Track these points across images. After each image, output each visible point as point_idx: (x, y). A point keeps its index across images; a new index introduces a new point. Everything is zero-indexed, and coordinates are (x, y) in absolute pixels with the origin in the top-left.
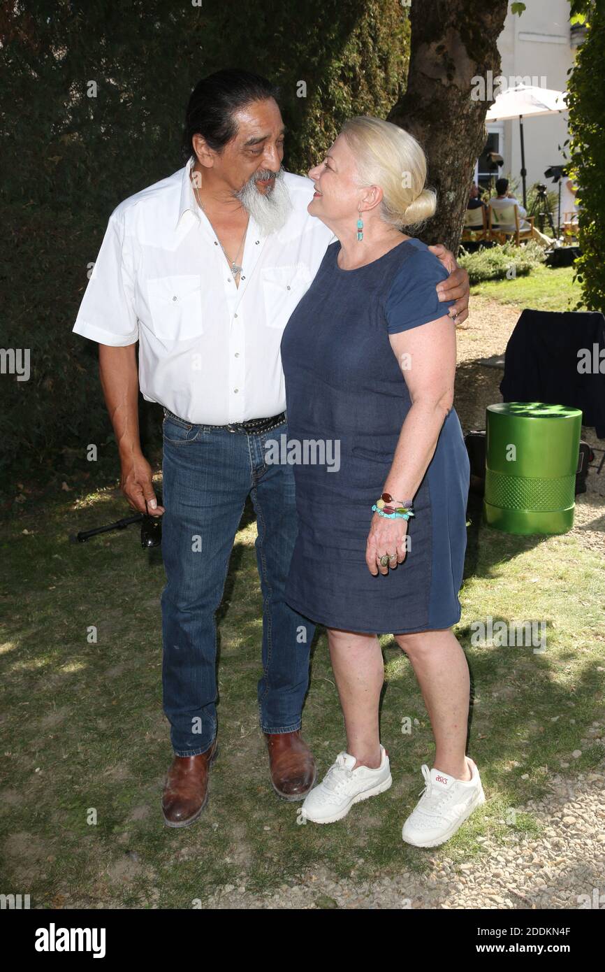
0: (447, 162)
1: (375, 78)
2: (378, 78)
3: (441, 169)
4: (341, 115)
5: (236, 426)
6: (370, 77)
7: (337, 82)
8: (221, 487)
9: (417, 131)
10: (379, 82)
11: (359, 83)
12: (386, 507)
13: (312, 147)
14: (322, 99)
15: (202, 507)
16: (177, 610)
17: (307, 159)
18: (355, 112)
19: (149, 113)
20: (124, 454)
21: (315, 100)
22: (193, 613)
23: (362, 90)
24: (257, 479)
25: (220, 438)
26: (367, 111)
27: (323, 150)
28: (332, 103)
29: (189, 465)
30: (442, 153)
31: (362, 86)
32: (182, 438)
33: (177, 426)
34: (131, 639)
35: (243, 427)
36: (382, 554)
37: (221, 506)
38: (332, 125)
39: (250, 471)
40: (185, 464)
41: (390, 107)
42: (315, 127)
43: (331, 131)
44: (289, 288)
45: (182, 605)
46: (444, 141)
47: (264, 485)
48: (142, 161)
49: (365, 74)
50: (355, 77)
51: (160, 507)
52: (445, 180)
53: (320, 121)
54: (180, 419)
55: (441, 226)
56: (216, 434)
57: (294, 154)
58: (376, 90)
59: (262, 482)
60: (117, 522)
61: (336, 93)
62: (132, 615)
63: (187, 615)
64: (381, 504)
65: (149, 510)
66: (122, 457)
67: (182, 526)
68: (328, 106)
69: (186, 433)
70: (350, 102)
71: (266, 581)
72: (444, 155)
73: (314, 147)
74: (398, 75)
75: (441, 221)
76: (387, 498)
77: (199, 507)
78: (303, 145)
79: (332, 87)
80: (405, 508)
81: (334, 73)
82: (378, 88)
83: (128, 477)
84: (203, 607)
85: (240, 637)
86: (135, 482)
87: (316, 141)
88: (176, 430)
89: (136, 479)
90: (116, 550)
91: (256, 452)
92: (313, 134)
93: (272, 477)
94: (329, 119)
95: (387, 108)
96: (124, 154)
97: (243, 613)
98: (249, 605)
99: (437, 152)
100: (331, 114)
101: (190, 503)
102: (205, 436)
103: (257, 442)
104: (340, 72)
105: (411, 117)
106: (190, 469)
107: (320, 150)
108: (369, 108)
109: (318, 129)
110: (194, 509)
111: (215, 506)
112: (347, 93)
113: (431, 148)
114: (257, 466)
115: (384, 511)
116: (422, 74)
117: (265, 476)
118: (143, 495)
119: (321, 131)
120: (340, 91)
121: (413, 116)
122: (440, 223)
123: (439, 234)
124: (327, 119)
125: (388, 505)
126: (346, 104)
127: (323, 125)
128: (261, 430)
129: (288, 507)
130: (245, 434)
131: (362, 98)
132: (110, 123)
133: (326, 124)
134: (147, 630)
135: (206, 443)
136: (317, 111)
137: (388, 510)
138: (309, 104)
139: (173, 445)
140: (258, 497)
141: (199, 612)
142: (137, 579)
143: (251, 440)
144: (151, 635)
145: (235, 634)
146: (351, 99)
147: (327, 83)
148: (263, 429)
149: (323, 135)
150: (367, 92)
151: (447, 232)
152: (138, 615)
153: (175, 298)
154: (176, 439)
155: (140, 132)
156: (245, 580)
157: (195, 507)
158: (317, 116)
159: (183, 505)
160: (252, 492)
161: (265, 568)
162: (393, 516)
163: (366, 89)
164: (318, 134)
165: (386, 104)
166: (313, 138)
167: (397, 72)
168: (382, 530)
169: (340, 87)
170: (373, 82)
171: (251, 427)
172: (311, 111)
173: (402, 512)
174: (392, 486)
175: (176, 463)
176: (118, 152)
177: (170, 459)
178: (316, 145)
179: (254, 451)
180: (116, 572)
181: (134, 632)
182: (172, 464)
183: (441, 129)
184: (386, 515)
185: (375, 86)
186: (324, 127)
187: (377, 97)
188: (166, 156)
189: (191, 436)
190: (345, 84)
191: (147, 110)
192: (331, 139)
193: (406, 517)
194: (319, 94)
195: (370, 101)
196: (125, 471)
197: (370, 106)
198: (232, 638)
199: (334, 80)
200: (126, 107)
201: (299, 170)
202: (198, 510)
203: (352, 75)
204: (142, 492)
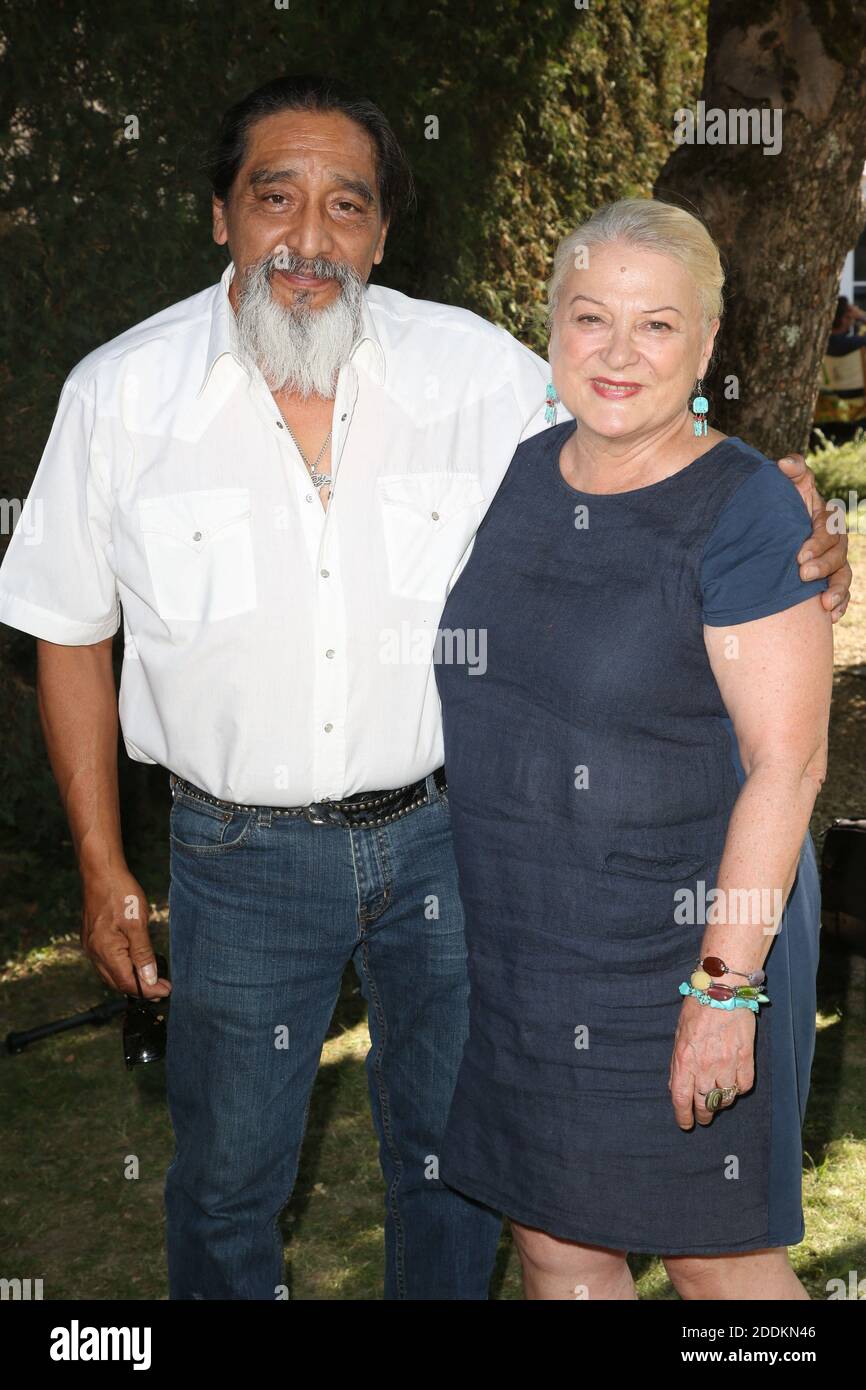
0: (782, 267)
1: (635, 97)
2: (642, 97)
3: (770, 281)
4: (566, 172)
5: (325, 808)
6: (623, 95)
7: (556, 106)
8: (295, 941)
9: (720, 205)
10: (643, 104)
11: (602, 107)
12: (714, 986)
13: (506, 237)
14: (526, 140)
15: (255, 986)
16: (200, 1211)
17: (494, 260)
18: (595, 165)
19: (173, 168)
20: (92, 869)
21: (512, 140)
22: (234, 1218)
23: (609, 120)
24: (369, 924)
25: (291, 838)
26: (619, 162)
27: (528, 241)
28: (547, 148)
29: (228, 898)
30: (771, 247)
31: (609, 113)
32: (212, 841)
33: (203, 814)
34: (110, 1270)
35: (342, 810)
36: (706, 1085)
37: (297, 982)
38: (547, 191)
39: (354, 906)
40: (218, 895)
41: (666, 154)
42: (510, 197)
43: (544, 203)
44: (435, 517)
45: (211, 1200)
46: (776, 224)
47: (383, 937)
48: (156, 266)
49: (615, 88)
50: (593, 97)
51: (162, 981)
52: (778, 301)
53: (523, 184)
54: (208, 797)
55: (769, 395)
56: (283, 828)
57: (468, 250)
58: (637, 122)
59: (380, 928)
60: (92, 1010)
61: (555, 128)
62: (115, 1217)
63: (221, 1225)
64: (702, 980)
65: (143, 986)
66: (87, 875)
67: (214, 1029)
68: (538, 154)
69: (219, 828)
70: (584, 145)
71: (391, 1145)
72: (775, 252)
73: (510, 236)
74: (684, 88)
75: (770, 385)
76: (714, 967)
77: (249, 986)
78: (487, 233)
79: (546, 115)
80: (753, 986)
81: (550, 88)
82: (642, 115)
83: (100, 918)
84: (254, 1204)
85: (344, 1266)
86: (113, 927)
87: (514, 224)
88: (198, 824)
89: (116, 922)
90: (87, 1071)
91: (368, 865)
92: (506, 210)
93: (402, 918)
94: (539, 179)
95: (660, 156)
96: (120, 250)
97: (350, 1211)
98: (365, 1194)
99: (761, 245)
100: (544, 170)
101: (230, 978)
102: (261, 833)
103: (370, 844)
104: (562, 86)
105: (707, 175)
106: (230, 906)
107: (522, 241)
108: (622, 157)
109: (517, 200)
110: (238, 990)
111: (283, 984)
112: (578, 128)
113: (749, 238)
114: (370, 894)
115: (710, 993)
116: (732, 89)
117: (389, 916)
118: (129, 956)
119: (525, 204)
120: (565, 124)
121: (713, 173)
122: (769, 389)
123: (765, 413)
124: (535, 179)
125: (718, 980)
126: (575, 149)
127: (527, 192)
128: (378, 817)
129: (437, 981)
130: (343, 826)
131: (609, 137)
132: (92, 190)
133: (533, 188)
134: (146, 1250)
135: (263, 849)
136: (516, 163)
137: (718, 993)
138: (499, 151)
139: (192, 854)
140: (371, 965)
141: (247, 1216)
142: (128, 1134)
143: (357, 839)
144: (154, 1262)
145: (333, 1259)
146: (586, 138)
147: (536, 107)
148: (382, 816)
149: (529, 211)
150: (619, 124)
151: (783, 408)
152: (128, 1216)
153: (198, 537)
154: (200, 838)
155: (153, 205)
156: (358, 1136)
157: (241, 986)
158: (515, 173)
159: (216, 982)
160: (359, 954)
161: (389, 1118)
162: (728, 1003)
163: (616, 118)
164: (518, 209)
165: (657, 149)
166: (508, 218)
167: (681, 83)
168: (708, 1035)
169: (564, 116)
170: (632, 104)
171: (358, 811)
172: (502, 163)
173: (746, 995)
174: (723, 942)
175: (200, 895)
176: (108, 247)
177: (186, 884)
178: (515, 231)
179: (364, 863)
180: (85, 1120)
181: (118, 1254)
182: (190, 897)
183: (770, 199)
184: (714, 1003)
185: (635, 112)
186: (531, 196)
187: (639, 134)
188: (205, 257)
189: (230, 836)
190: (573, 110)
191: (169, 163)
192: (544, 219)
193: (754, 1006)
194: (521, 131)
195: (626, 144)
196: (91, 904)
197: (626, 153)
198: (326, 1267)
199: (552, 101)
200: (124, 157)
201: (479, 282)
202: (246, 992)
203: (585, 91)
204: (128, 949)
